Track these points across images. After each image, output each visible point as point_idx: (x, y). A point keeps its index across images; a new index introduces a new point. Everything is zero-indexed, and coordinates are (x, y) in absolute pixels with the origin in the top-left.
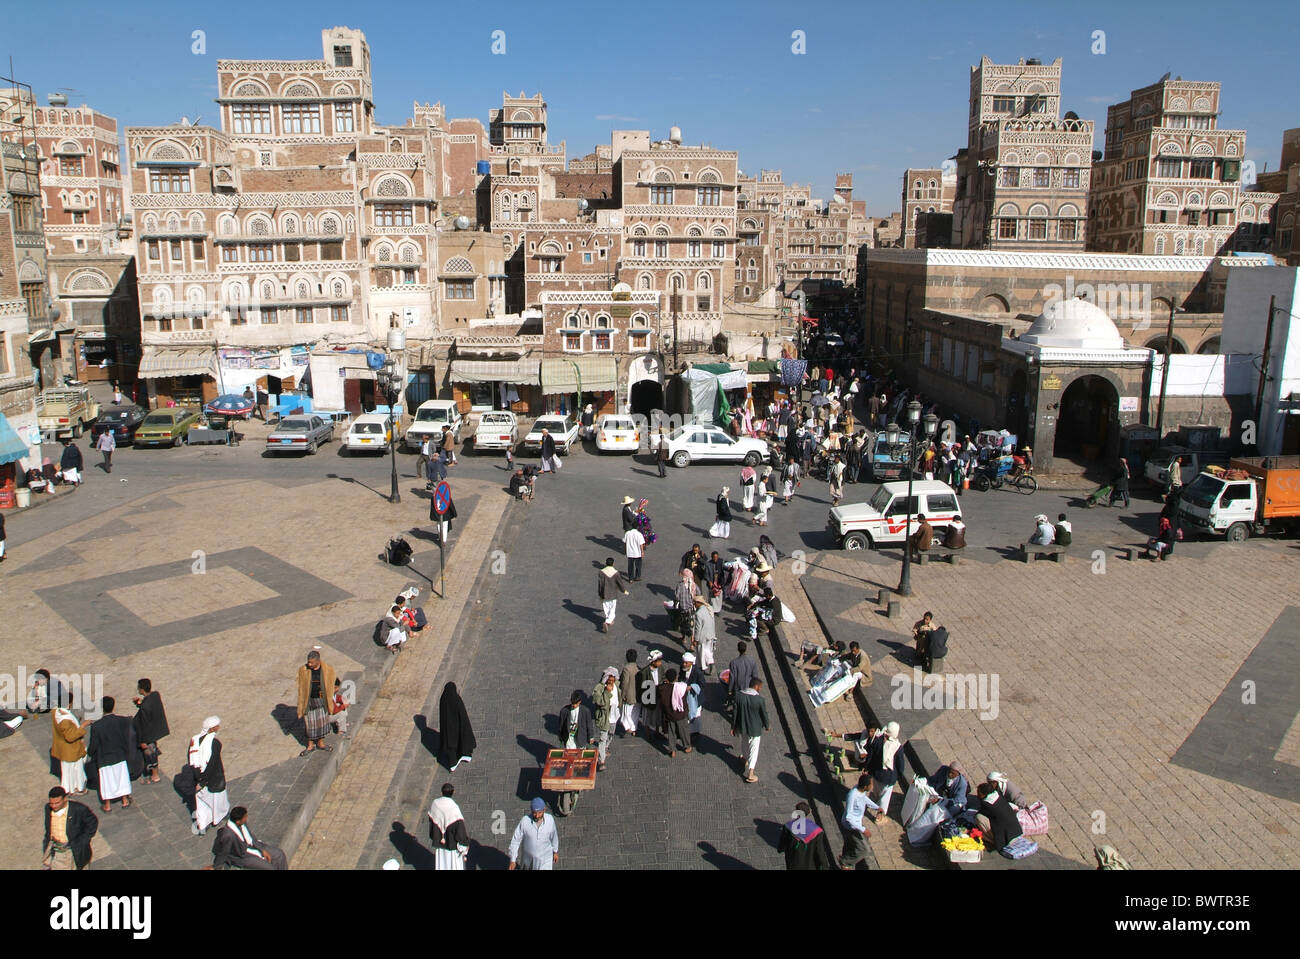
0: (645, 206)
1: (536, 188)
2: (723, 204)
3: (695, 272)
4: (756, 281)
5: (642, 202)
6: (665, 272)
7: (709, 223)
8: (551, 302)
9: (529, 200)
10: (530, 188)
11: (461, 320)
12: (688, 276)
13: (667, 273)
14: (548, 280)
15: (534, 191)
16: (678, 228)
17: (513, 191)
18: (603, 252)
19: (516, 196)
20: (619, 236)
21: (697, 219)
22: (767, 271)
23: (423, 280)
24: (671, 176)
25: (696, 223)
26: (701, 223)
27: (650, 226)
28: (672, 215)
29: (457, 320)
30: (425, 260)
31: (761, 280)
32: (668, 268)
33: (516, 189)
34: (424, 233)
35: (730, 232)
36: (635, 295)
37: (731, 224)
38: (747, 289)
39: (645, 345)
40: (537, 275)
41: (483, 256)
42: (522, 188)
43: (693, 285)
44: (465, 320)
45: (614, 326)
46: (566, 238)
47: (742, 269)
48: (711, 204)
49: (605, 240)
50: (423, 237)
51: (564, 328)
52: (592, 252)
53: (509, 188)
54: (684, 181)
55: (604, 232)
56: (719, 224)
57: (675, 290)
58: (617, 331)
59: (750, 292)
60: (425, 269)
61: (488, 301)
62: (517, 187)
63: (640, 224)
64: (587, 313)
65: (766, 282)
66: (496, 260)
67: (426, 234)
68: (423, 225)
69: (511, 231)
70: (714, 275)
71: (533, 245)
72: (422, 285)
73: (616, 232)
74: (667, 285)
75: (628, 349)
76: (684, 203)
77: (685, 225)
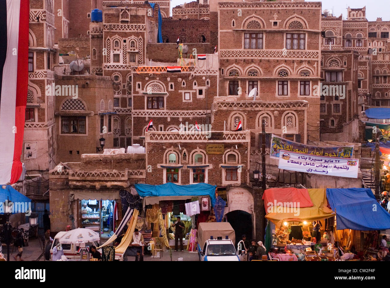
0: (238, 50)
1: (142, 34)
2: (309, 48)
3: (281, 113)
4: (341, 114)
5: (236, 47)
6: (256, 112)
7: (295, 65)
8: (152, 141)
9: (137, 44)
10: (137, 34)
11: (74, 153)
12: (275, 117)
13: (257, 114)
14: (151, 116)
15: (140, 37)
16: (268, 70)
17: (122, 37)
18: (201, 92)
19: (125, 41)
20: (216, 77)
21: (286, 61)
22: (350, 104)
23: (41, 119)
24: (261, 25)
25: (283, 65)
26: (289, 65)
27: (244, 67)
28: (263, 58)
29: (71, 152)
30: (44, 101)
31: (344, 113)
32: (257, 109)
33: (126, 35)
34: (43, 78)
35: (315, 73)
36: (227, 135)
37: (315, 65)
38: (333, 121)
39: (237, 180)
40: (142, 111)
41: (95, 97)
42: (130, 34)
43: (280, 124)
44: (78, 152)
45: (209, 162)
46: (169, 79)
47: (328, 103)
48: (299, 48)
49: (203, 81)
50: (43, 81)
51: (164, 165)
52: (191, 91)
53: (119, 34)
54: (274, 28)
55: (202, 74)
56: (305, 66)
57: (263, 130)
58: (211, 167)
59: (335, 123)
60: (44, 109)
61: (99, 136)
62: (125, 33)
63: (234, 66)
64: (185, 150)
65: (350, 115)
66: (106, 99)
67: (46, 79)
68: (43, 71)
69: (120, 71)
70: (299, 115)
71: (139, 85)
72: (40, 123)
73: (212, 74)
74: (257, 125)
75: (221, 183)
76: (274, 47)
77: (274, 67)
